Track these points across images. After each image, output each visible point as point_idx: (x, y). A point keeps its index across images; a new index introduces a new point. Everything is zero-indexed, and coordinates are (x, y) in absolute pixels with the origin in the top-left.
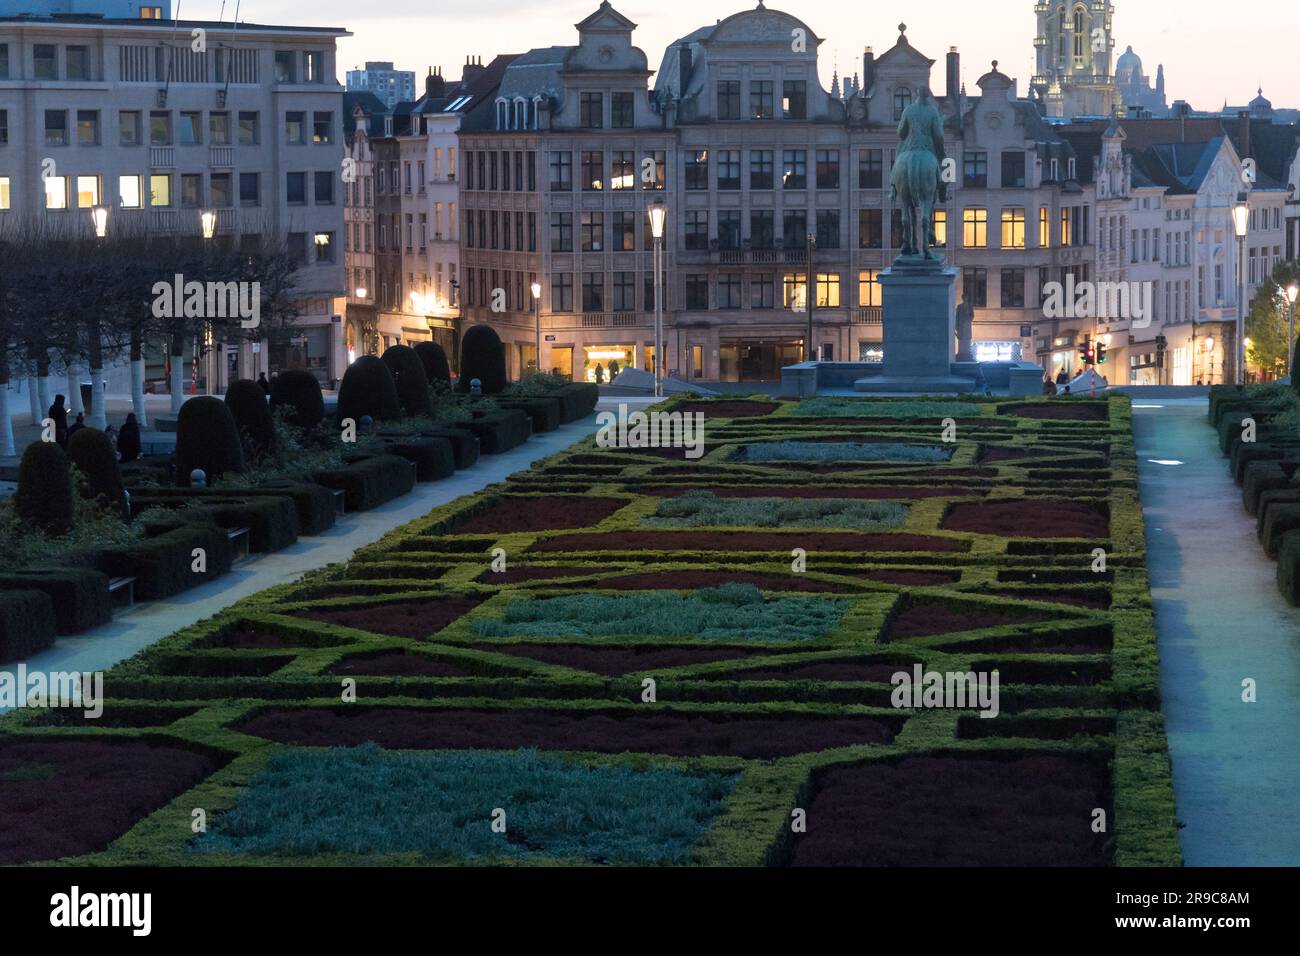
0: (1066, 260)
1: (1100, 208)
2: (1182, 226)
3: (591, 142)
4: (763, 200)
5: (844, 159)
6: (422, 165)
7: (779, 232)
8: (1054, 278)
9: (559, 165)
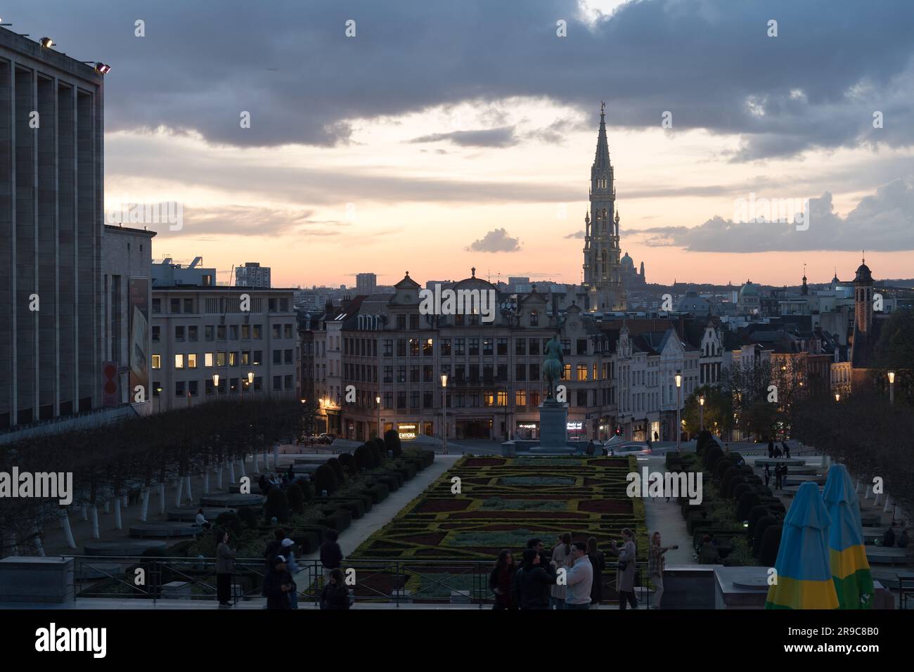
0: (604, 386)
1: (619, 363)
2: (655, 369)
3: (401, 336)
4: (474, 360)
5: (509, 342)
6: (324, 343)
7: (481, 374)
8: (600, 393)
9: (387, 345)
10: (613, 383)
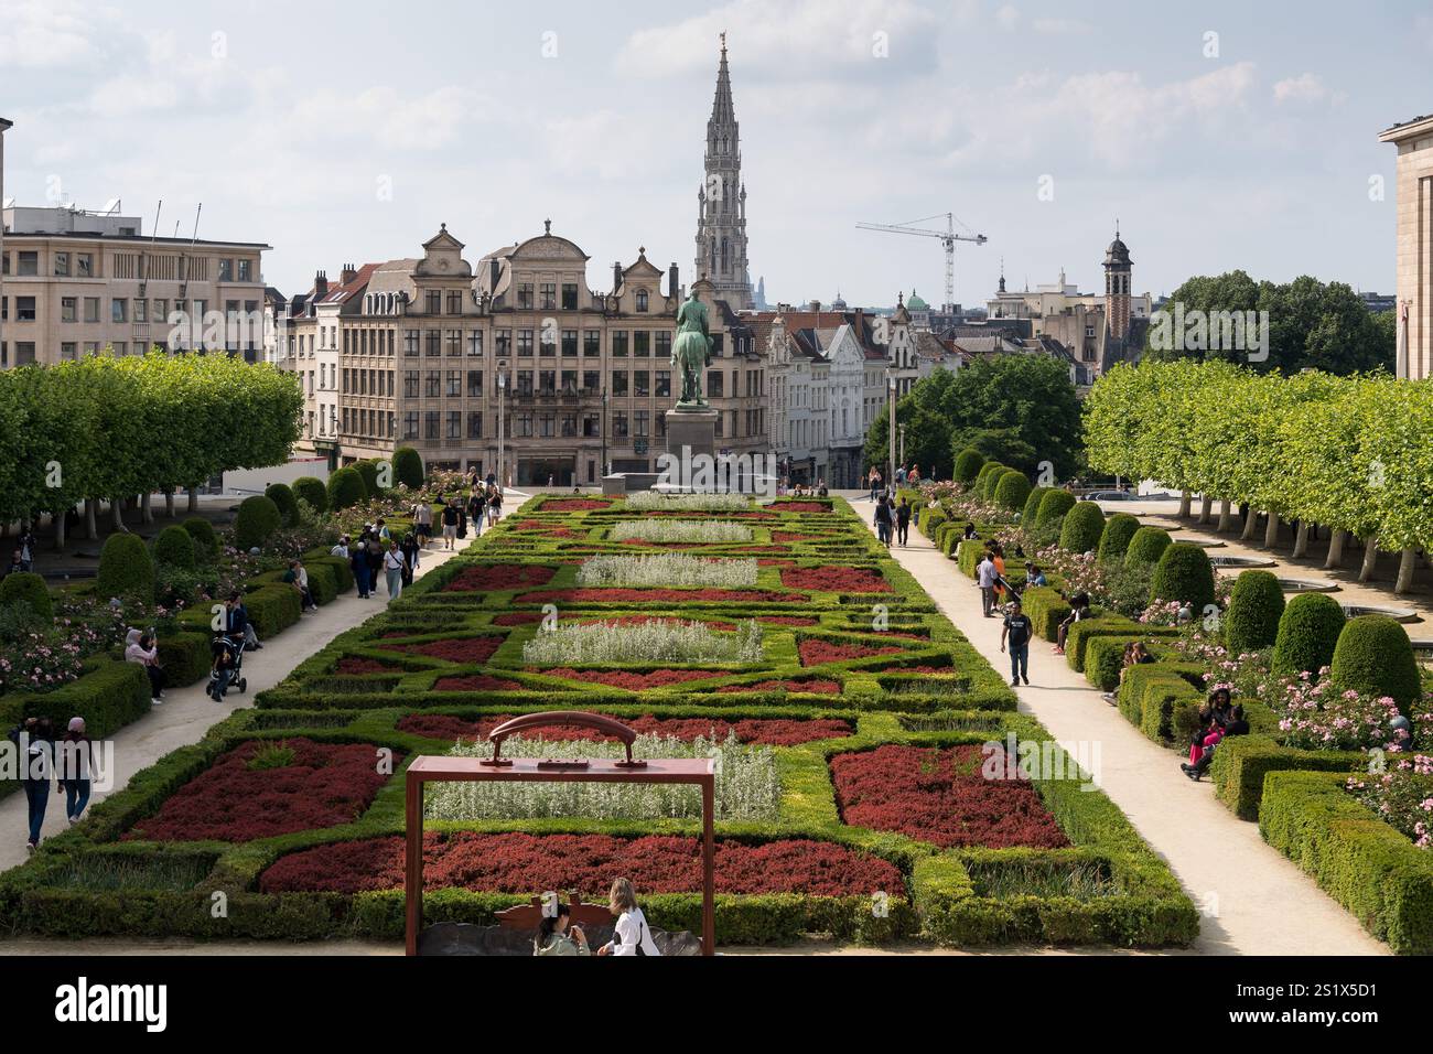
0: (749, 406)
1: (770, 372)
2: (822, 384)
3: (432, 324)
4: (548, 364)
5: (602, 337)
6: (312, 337)
7: (558, 385)
8: (742, 417)
9: (410, 338)
10: (763, 403)
